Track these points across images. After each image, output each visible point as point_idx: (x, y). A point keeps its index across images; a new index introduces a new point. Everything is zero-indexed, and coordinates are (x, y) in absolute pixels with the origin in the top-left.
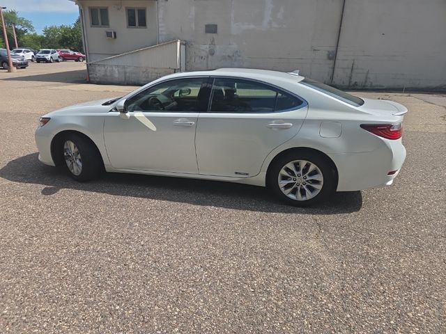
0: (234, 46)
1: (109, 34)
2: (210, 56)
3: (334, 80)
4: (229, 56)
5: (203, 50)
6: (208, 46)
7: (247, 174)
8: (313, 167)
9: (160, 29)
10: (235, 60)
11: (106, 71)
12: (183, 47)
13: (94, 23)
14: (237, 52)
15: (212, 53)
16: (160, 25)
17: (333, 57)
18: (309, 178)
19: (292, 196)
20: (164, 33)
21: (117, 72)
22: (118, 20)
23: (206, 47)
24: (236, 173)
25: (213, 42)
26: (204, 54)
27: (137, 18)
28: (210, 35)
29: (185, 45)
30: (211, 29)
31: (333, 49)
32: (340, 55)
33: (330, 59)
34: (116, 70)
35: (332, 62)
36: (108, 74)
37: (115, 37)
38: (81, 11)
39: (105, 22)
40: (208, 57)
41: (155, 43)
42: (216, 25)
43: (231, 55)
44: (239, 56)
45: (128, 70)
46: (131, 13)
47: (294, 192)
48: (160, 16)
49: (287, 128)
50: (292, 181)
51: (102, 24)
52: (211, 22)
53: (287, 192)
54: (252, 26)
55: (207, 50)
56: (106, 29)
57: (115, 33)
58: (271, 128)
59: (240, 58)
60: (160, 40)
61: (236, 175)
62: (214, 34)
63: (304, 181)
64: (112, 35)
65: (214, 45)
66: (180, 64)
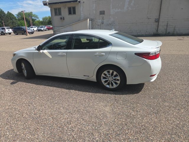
0: (112, 19)
1: (61, 18)
2: (102, 25)
3: (158, 31)
4: (110, 24)
5: (99, 22)
6: (101, 20)
7: (88, 76)
8: (115, 73)
9: (81, 15)
10: (113, 25)
12: (91, 21)
13: (56, 14)
14: (113, 22)
15: (103, 23)
16: (81, 13)
17: (157, 21)
18: (114, 78)
19: (108, 86)
20: (83, 16)
22: (65, 12)
24: (84, 76)
26: (99, 24)
27: (72, 11)
28: (102, 15)
29: (91, 20)
30: (102, 13)
31: (158, 17)
32: (161, 20)
33: (156, 22)
35: (157, 23)
37: (64, 19)
38: (51, 10)
39: (60, 14)
40: (101, 25)
41: (79, 21)
42: (104, 11)
43: (111, 23)
44: (114, 23)
46: (70, 9)
47: (109, 84)
48: (81, 9)
49: (103, 55)
50: (107, 79)
51: (59, 15)
52: (102, 10)
53: (105, 84)
54: (120, 10)
55: (101, 22)
57: (64, 18)
58: (96, 56)
59: (115, 24)
60: (81, 19)
61: (84, 77)
62: (103, 15)
63: (112, 79)
64: (63, 19)
65: (104, 19)
66: (89, 29)
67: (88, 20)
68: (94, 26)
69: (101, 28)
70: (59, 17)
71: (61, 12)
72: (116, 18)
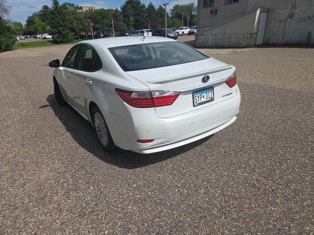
1: (212, 12)
2: (289, 20)
4: (308, 18)
5: (283, 15)
6: (288, 10)
9: (249, 2)
11: (204, 39)
13: (205, 5)
15: (291, 16)
20: (252, 4)
21: (211, 39)
23: (287, 12)
26: (283, 18)
29: (268, 12)
34: (210, 37)
36: (205, 41)
37: (216, 13)
39: (212, 4)
40: (286, 20)
41: (243, 14)
43: (310, 16)
45: (217, 37)
51: (210, 5)
53: (99, 136)
55: (287, 14)
56: (211, 9)
57: (216, 10)
60: (248, 10)
64: (214, 12)
65: (295, 8)
66: (258, 29)
67: (258, 12)
68: (271, 22)
69: (285, 26)
70: (208, 10)
71: (214, 0)
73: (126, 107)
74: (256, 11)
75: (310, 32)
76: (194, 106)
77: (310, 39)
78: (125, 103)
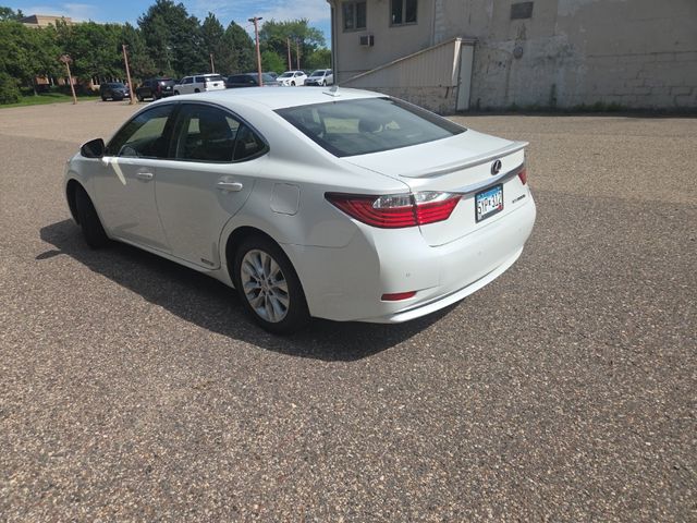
0: (562, 38)
1: (363, 41)
2: (514, 61)
4: (550, 58)
5: (503, 51)
6: (513, 43)
7: (212, 264)
8: (274, 265)
9: (437, 23)
10: (561, 64)
13: (347, 26)
14: (567, 47)
15: (518, 55)
16: (438, 16)
18: (275, 285)
20: (442, 28)
22: (378, 16)
23: (510, 46)
24: (203, 260)
25: (522, 36)
26: (504, 57)
27: (404, 10)
28: (517, 22)
29: (474, 45)
30: (522, 11)
37: (372, 44)
38: (332, 10)
39: (361, 24)
40: (510, 62)
41: (426, 46)
42: (532, 4)
43: (553, 54)
44: (570, 55)
48: (439, 1)
51: (358, 27)
53: (253, 302)
55: (511, 51)
56: (361, 33)
57: (372, 38)
58: (221, 189)
59: (571, 59)
60: (436, 41)
61: (203, 264)
62: (528, 20)
63: (269, 288)
64: (368, 42)
65: (525, 39)
66: (459, 78)
67: (458, 44)
68: (481, 66)
69: (508, 74)
70: (356, 35)
71: (365, 17)
72: (583, 30)
73: (359, 229)
74: (454, 42)
75: (554, 86)
76: (477, 221)
77: (555, 99)
78: (354, 220)
